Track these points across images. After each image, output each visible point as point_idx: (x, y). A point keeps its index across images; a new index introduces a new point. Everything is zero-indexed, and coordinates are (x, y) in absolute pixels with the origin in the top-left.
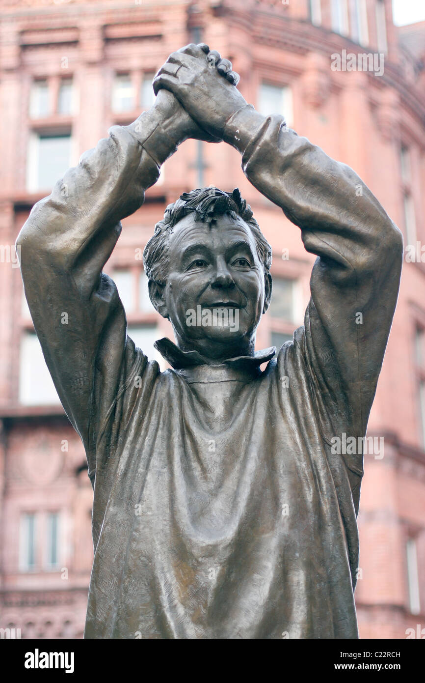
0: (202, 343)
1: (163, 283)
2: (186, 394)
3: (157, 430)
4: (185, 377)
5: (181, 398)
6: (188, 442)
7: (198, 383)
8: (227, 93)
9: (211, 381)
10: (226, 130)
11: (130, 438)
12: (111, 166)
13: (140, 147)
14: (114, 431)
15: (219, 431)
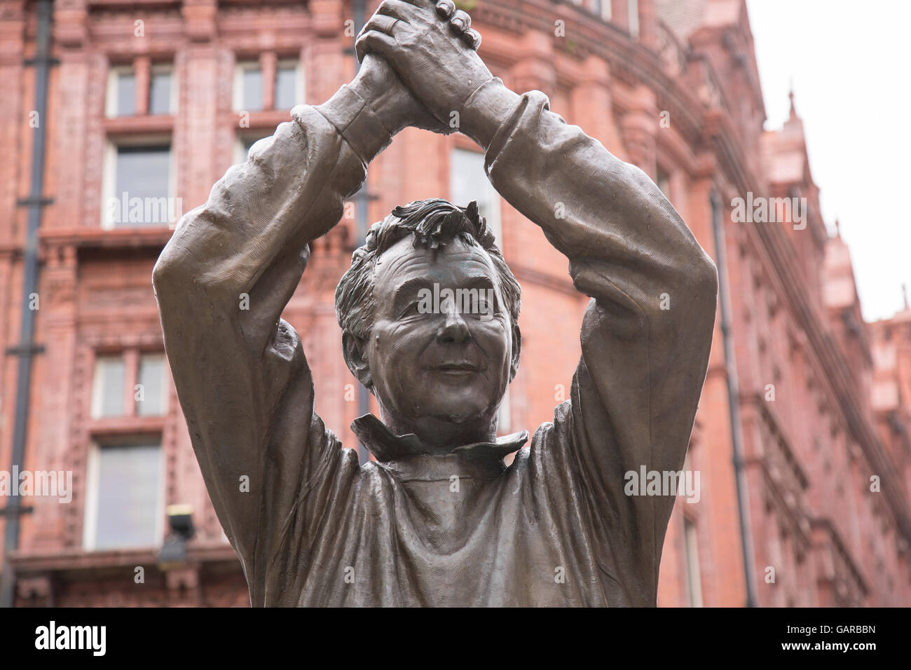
0: (422, 423)
1: (365, 337)
2: (398, 497)
3: (356, 549)
4: (397, 473)
5: (391, 503)
6: (403, 567)
7: (416, 480)
8: (464, 62)
9: (436, 478)
11: (317, 562)
13: (339, 137)
14: (293, 552)
15: (447, 550)
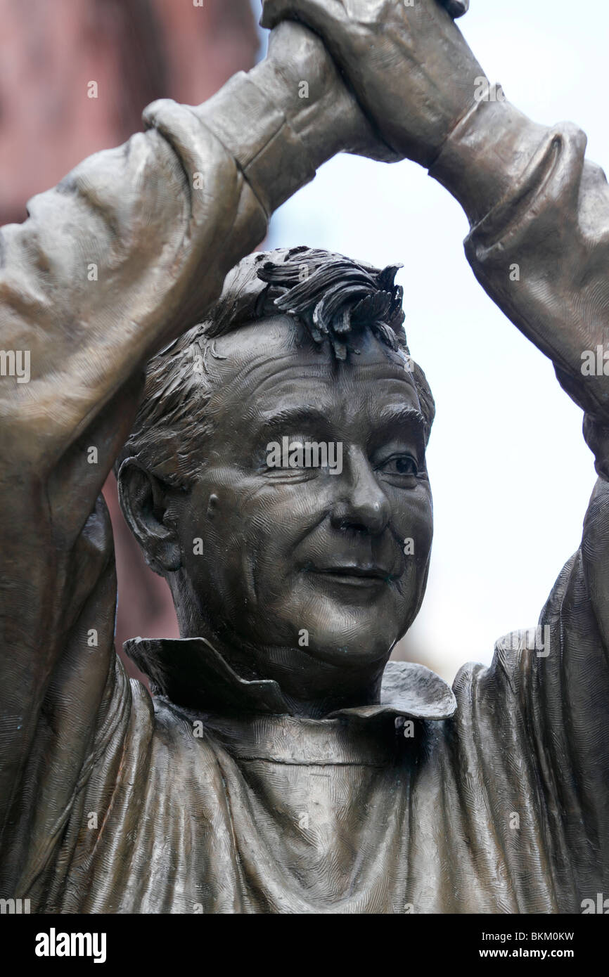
3: (171, 878)
5: (225, 795)
7: (268, 760)
9: (302, 759)
10: (444, 152)
12: (166, 220)
13: (240, 176)
15: (326, 893)
